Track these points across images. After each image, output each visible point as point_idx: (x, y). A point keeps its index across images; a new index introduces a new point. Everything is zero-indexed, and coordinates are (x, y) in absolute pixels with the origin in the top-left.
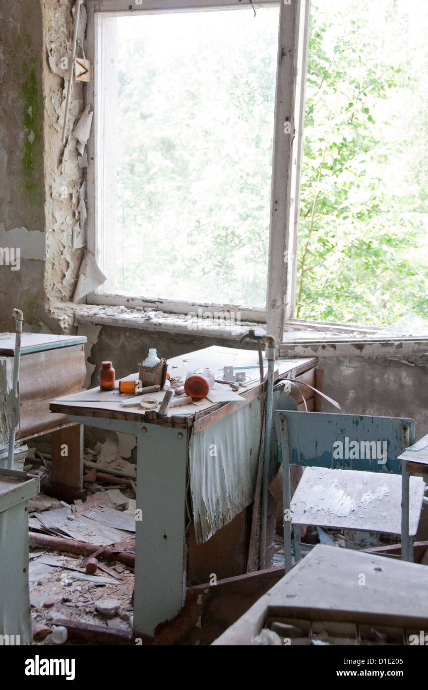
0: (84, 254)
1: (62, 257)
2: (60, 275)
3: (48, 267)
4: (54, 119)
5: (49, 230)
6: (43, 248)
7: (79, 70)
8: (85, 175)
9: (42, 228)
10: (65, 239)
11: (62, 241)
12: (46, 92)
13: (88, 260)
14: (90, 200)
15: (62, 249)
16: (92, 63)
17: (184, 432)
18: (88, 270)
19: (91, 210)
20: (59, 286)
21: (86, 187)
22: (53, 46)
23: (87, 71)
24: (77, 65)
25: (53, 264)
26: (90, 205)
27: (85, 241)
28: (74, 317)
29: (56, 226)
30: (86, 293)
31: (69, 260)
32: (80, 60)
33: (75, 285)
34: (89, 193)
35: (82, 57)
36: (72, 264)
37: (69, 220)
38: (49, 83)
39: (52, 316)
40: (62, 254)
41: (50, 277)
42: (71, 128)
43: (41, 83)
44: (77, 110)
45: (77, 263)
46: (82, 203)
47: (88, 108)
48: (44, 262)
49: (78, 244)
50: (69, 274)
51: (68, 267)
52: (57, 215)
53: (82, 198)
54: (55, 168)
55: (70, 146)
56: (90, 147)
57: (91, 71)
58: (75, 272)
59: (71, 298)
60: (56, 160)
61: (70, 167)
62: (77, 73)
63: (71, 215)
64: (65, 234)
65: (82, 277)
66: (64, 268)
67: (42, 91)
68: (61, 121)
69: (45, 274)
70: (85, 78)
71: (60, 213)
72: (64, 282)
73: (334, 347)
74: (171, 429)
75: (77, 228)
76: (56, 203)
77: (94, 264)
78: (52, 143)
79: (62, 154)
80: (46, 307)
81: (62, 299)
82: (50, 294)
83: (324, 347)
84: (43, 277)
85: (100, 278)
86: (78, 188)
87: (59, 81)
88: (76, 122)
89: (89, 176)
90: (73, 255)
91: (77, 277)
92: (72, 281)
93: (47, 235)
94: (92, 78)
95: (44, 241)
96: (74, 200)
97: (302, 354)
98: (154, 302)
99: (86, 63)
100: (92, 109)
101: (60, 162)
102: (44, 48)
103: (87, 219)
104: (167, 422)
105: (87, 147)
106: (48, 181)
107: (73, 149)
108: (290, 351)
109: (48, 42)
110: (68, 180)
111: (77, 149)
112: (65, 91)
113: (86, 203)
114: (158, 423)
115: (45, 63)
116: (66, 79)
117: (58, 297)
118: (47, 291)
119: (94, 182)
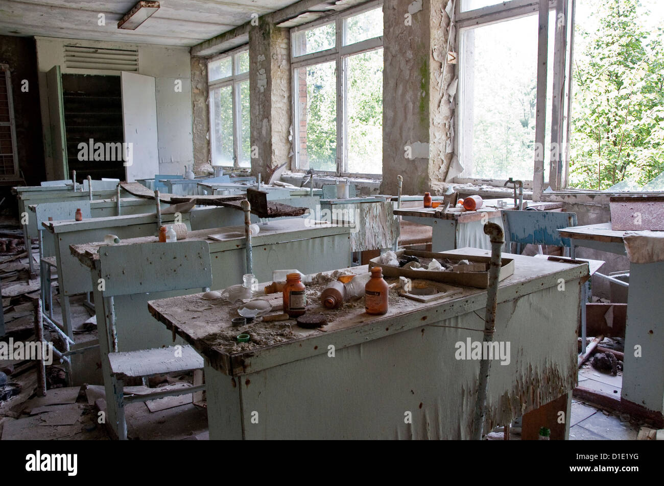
0: (452, 156)
1: (439, 157)
2: (438, 167)
3: (431, 162)
4: (436, 84)
5: (431, 142)
6: (427, 151)
7: (450, 58)
8: (453, 113)
9: (428, 141)
10: (441, 147)
11: (439, 148)
12: (432, 70)
13: (454, 160)
14: (456, 127)
15: (439, 152)
16: (458, 54)
17: (454, 222)
18: (454, 164)
19: (456, 132)
20: (437, 173)
21: (454, 119)
22: (436, 47)
23: (455, 58)
24: (449, 55)
25: (434, 161)
26: (456, 130)
27: (453, 149)
28: (444, 189)
29: (436, 140)
30: (452, 177)
31: (443, 159)
32: (451, 53)
33: (447, 173)
34: (456, 123)
35: (452, 51)
36: (445, 161)
37: (444, 137)
38: (433, 66)
39: (432, 188)
40: (439, 155)
41: (432, 167)
42: (446, 88)
43: (429, 66)
44: (449, 79)
45: (448, 161)
46: (452, 128)
47: (456, 77)
48: (428, 159)
49: (449, 150)
50: (443, 167)
51: (443, 163)
52: (437, 134)
53: (452, 125)
54: (436, 110)
55: (445, 98)
56: (456, 98)
57: (457, 58)
58: (447, 166)
59: (444, 180)
60: (436, 106)
61: (445, 109)
62: (449, 60)
63: (445, 135)
64: (441, 145)
65: (451, 168)
66: (440, 163)
67: (429, 70)
68: (439, 85)
69: (429, 166)
70: (454, 62)
71: (438, 133)
72: (440, 171)
73: (575, 196)
74: (446, 220)
75: (448, 142)
76: (436, 128)
77: (458, 161)
78: (434, 97)
79: (440, 102)
80: (429, 184)
81: (439, 180)
82: (431, 176)
83: (569, 196)
84: (428, 167)
85: (460, 169)
86: (449, 120)
87: (439, 64)
88: (449, 86)
89: (456, 114)
90: (446, 156)
91: (448, 168)
92: (445, 171)
93: (430, 145)
94: (458, 62)
95: (429, 148)
96: (447, 127)
97: (555, 200)
98: (488, 181)
99: (455, 54)
100: (457, 78)
101: (439, 106)
102: (431, 49)
103: (454, 137)
104: (444, 217)
105: (454, 98)
106: (431, 116)
107: (447, 99)
108: (547, 198)
109: (433, 45)
110: (444, 116)
111: (449, 100)
112: (442, 69)
113: (454, 128)
114: (441, 218)
115: (431, 56)
116: (443, 63)
117: (436, 179)
118: (430, 175)
119: (458, 116)
